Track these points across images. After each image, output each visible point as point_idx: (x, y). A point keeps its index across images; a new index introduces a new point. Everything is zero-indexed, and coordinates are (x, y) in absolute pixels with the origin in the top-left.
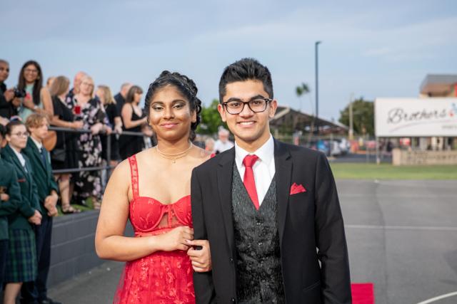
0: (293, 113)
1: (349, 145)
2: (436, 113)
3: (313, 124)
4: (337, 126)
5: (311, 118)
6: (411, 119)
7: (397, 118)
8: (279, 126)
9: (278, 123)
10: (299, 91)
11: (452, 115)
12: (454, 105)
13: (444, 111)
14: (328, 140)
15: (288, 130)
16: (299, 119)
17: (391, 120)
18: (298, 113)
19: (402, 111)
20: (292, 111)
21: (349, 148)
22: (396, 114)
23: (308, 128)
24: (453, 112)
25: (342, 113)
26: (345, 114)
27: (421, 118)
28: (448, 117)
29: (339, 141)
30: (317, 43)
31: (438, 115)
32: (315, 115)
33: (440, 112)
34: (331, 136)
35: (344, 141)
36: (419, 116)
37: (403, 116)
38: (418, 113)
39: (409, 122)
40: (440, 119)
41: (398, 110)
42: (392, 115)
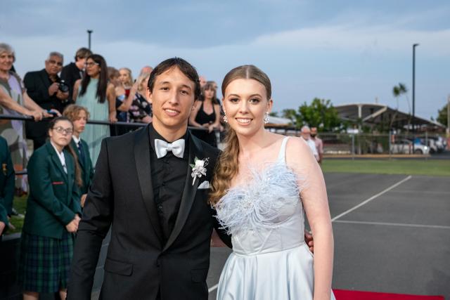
0: (390, 112)
1: (445, 143)
3: (409, 122)
4: (434, 125)
5: (408, 116)
8: (378, 124)
9: (376, 121)
10: (396, 91)
14: (424, 138)
15: (386, 128)
16: (397, 117)
18: (395, 111)
20: (389, 109)
21: (445, 146)
23: (406, 127)
25: (440, 112)
26: (444, 113)
29: (436, 139)
30: (415, 46)
32: (412, 114)
34: (427, 134)
35: (440, 139)
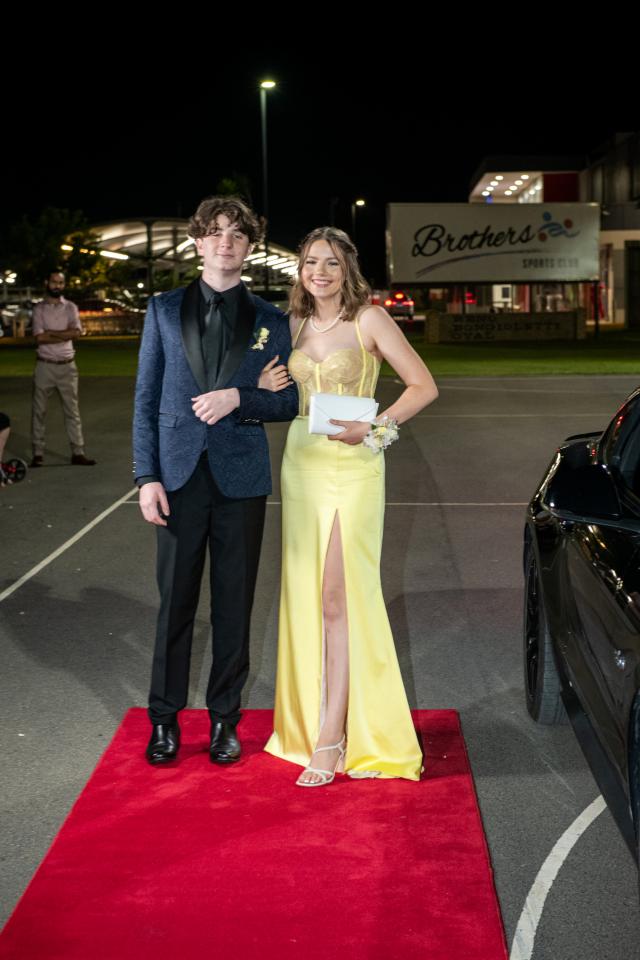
2: (511, 233)
6: (459, 247)
7: (432, 246)
11: (543, 238)
12: (547, 216)
13: (528, 229)
17: (419, 250)
19: (443, 230)
22: (429, 238)
24: (546, 231)
27: (480, 245)
28: (535, 243)
31: (516, 237)
33: (519, 230)
36: (477, 240)
37: (443, 240)
38: (476, 234)
39: (458, 254)
40: (520, 246)
41: (434, 228)
42: (421, 241)
